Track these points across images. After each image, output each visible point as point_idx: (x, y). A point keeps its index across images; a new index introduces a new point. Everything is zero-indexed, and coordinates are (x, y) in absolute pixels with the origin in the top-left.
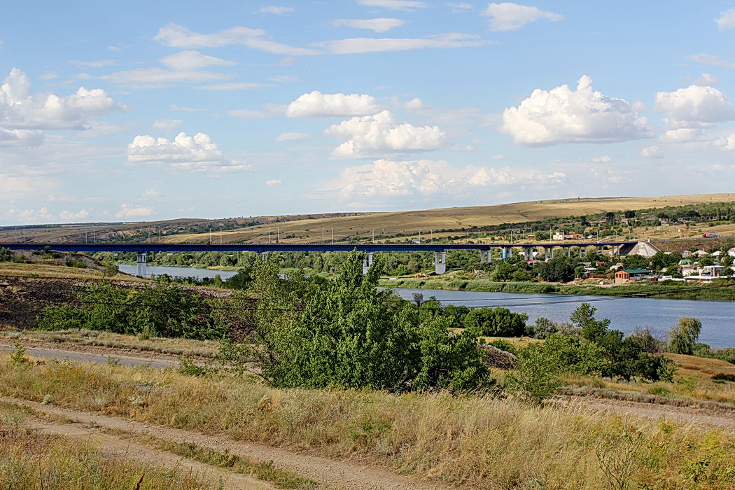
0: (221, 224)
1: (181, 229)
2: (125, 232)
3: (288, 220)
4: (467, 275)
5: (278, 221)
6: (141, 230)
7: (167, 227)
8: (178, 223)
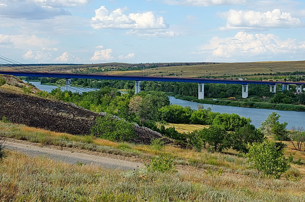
0: (136, 67)
1: (113, 69)
2: (81, 69)
3: (175, 66)
4: (259, 99)
5: (169, 66)
6: (90, 68)
7: (105, 67)
8: (112, 65)
